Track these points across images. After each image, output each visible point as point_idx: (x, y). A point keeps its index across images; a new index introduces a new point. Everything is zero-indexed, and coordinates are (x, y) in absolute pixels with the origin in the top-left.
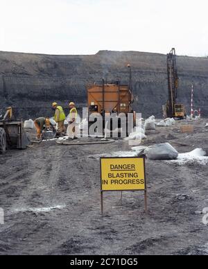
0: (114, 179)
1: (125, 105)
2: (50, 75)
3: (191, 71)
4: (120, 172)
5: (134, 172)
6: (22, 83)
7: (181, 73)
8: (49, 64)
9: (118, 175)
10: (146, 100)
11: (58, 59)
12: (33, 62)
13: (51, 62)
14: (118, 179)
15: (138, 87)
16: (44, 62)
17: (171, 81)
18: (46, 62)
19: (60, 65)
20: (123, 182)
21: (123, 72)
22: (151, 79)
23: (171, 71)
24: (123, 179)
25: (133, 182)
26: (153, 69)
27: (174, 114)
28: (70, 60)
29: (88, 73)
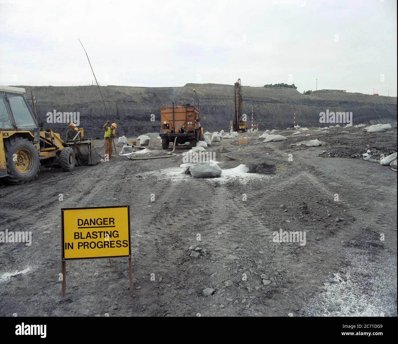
0: (83, 241)
1: (191, 123)
2: (151, 102)
3: (251, 97)
4: (91, 231)
5: (112, 229)
6: (130, 108)
7: (245, 99)
8: (150, 94)
9: (88, 235)
10: (220, 119)
11: (157, 91)
12: (139, 93)
13: (151, 93)
14: (89, 240)
15: (214, 109)
16: (147, 93)
17: (237, 103)
18: (148, 93)
19: (158, 95)
20: (96, 245)
21: (204, 99)
22: (224, 103)
23: (237, 95)
24: (96, 241)
25: (110, 244)
26: (225, 96)
27: (239, 127)
28: (165, 91)
29: (178, 100)
